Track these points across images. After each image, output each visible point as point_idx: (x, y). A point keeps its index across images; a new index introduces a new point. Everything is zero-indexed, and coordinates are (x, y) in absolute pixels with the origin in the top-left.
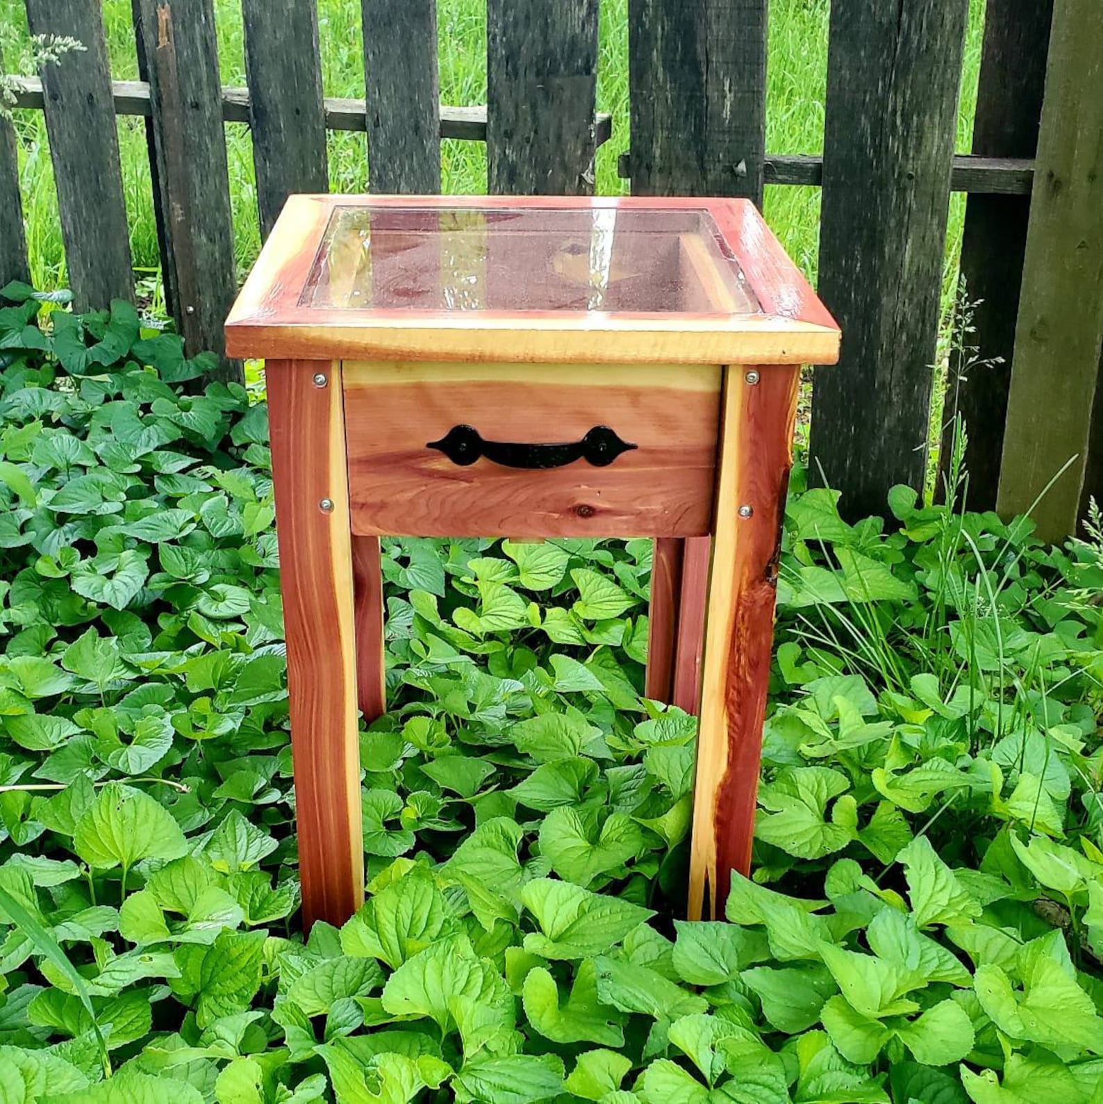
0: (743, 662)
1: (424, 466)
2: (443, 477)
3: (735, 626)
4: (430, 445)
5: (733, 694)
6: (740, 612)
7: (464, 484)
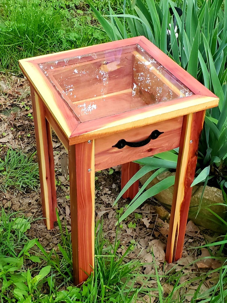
0: (189, 175)
1: (110, 152)
2: (116, 153)
3: (187, 167)
4: (113, 147)
5: (186, 182)
6: (189, 164)
7: (121, 153)
